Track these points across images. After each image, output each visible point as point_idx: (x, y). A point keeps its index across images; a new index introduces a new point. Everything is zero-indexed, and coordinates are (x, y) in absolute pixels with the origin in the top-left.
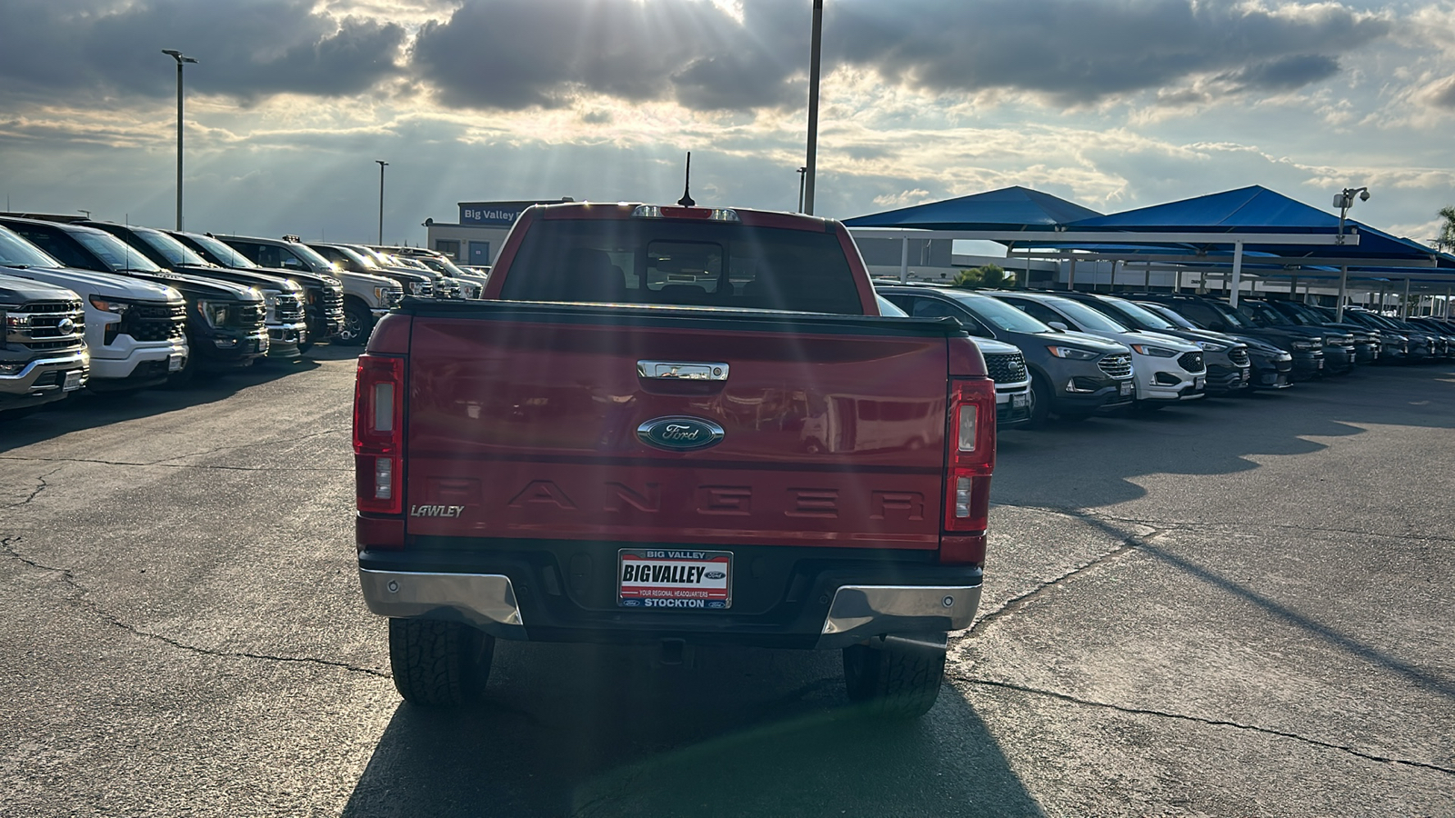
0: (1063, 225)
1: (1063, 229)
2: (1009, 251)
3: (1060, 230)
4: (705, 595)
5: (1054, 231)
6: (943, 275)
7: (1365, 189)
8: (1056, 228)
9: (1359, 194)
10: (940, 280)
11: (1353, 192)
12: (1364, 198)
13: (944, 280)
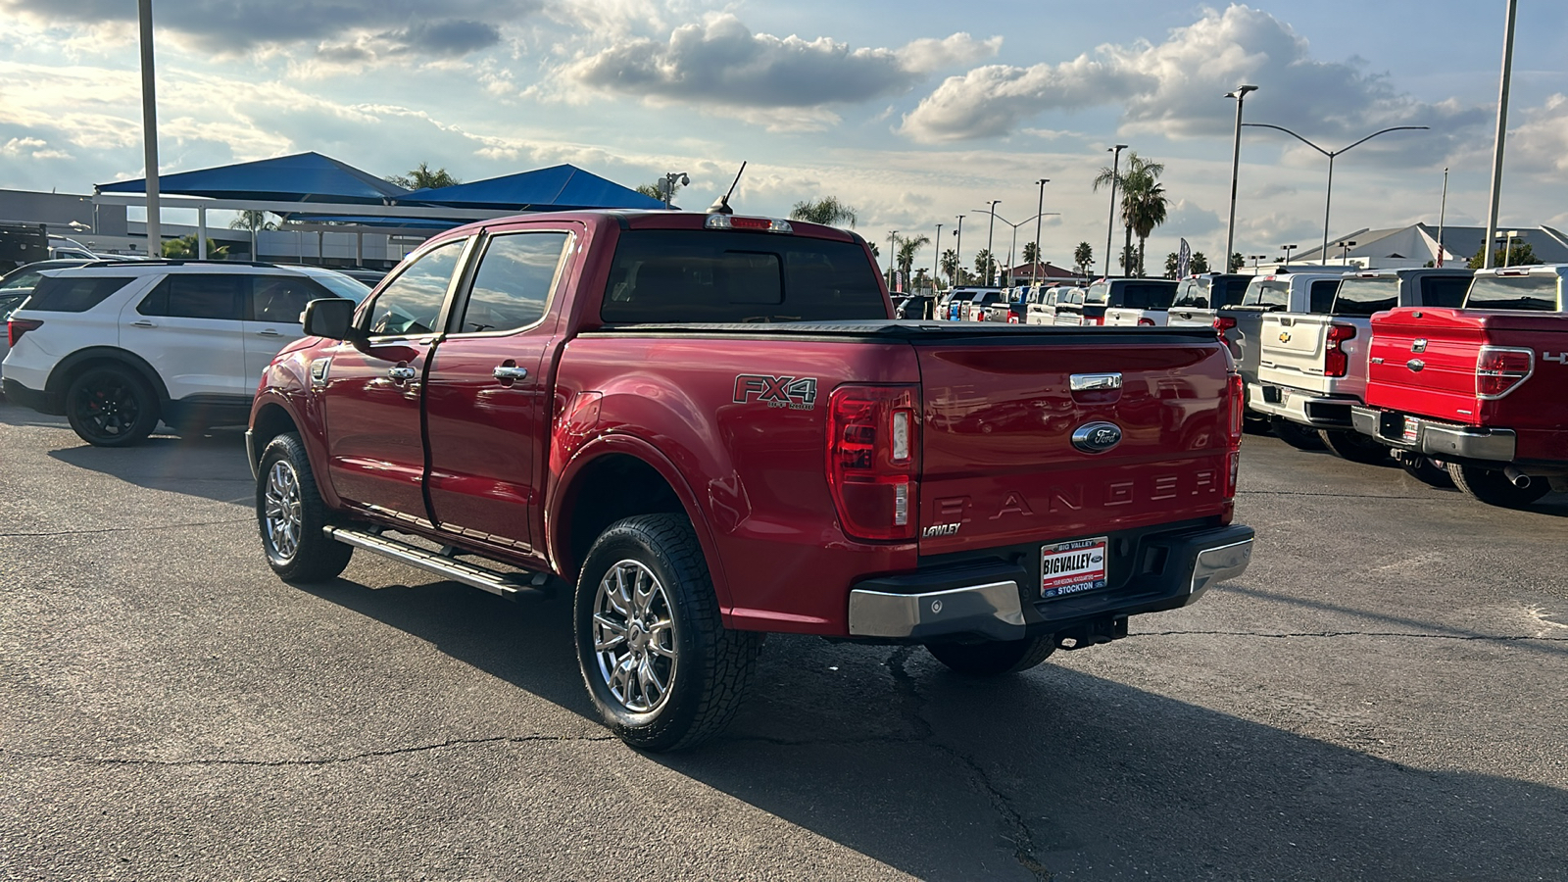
0: (393, 199)
1: (393, 203)
2: (284, 223)
3: (390, 204)
4: (1091, 577)
5: (382, 204)
6: (133, 247)
7: (685, 174)
8: (385, 202)
9: (681, 178)
10: (129, 252)
11: (676, 177)
12: (685, 182)
13: (133, 252)
